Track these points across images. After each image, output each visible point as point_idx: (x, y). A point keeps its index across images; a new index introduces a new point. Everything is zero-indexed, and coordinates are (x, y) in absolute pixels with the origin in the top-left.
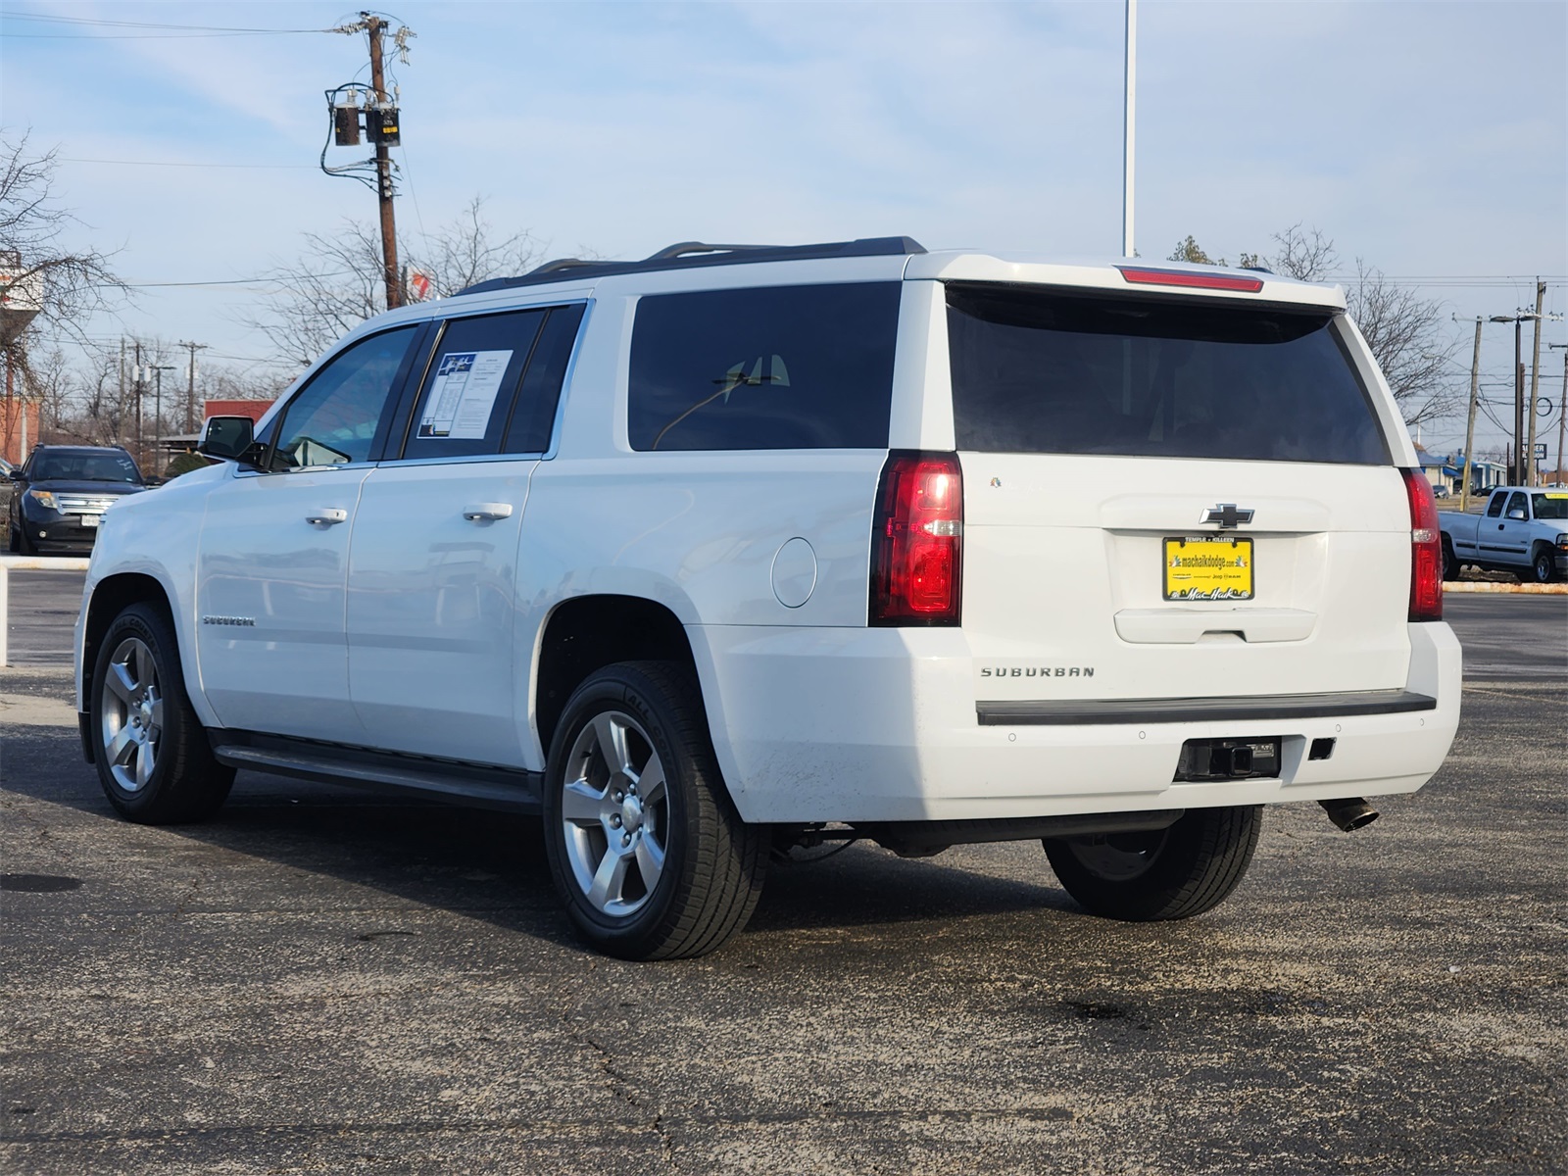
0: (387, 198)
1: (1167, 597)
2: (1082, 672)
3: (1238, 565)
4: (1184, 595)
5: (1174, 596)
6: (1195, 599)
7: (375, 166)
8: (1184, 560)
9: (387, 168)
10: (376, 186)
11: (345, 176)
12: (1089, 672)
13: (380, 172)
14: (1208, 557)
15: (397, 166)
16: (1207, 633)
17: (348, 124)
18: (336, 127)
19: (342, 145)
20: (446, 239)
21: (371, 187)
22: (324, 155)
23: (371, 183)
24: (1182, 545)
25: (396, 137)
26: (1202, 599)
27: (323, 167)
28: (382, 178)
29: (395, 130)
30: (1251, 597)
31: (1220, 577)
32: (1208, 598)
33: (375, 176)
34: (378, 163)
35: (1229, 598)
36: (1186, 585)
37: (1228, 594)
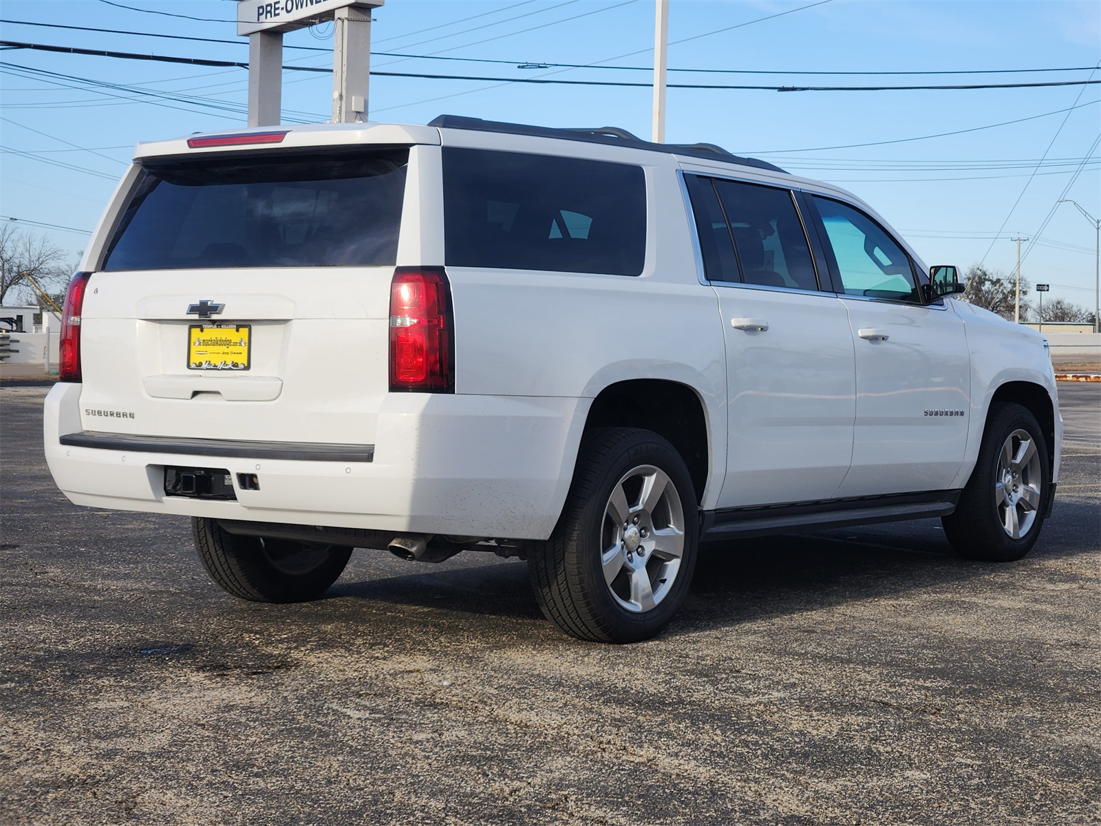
1: (189, 366)
3: (240, 345)
4: (199, 366)
5: (194, 366)
6: (207, 369)
8: (204, 341)
12: (132, 416)
14: (219, 339)
16: (196, 393)
24: (202, 331)
26: (211, 369)
30: (247, 368)
31: (227, 353)
32: (215, 368)
35: (230, 369)
36: (203, 359)
37: (230, 366)
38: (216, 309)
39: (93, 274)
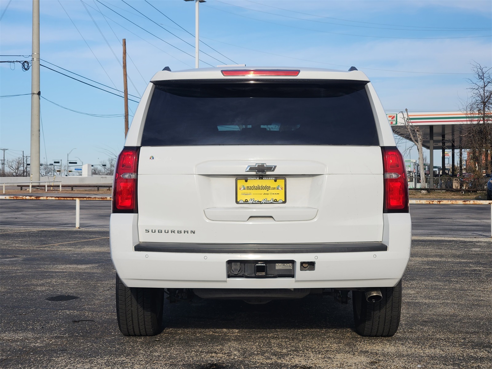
1: (237, 202)
2: (189, 232)
4: (246, 202)
5: (241, 202)
6: (253, 203)
8: (247, 187)
14: (261, 186)
16: (251, 217)
24: (246, 181)
26: (256, 203)
30: (285, 202)
31: (268, 194)
32: (260, 203)
35: (272, 203)
36: (248, 198)
37: (271, 201)
38: (271, 169)
39: (141, 148)
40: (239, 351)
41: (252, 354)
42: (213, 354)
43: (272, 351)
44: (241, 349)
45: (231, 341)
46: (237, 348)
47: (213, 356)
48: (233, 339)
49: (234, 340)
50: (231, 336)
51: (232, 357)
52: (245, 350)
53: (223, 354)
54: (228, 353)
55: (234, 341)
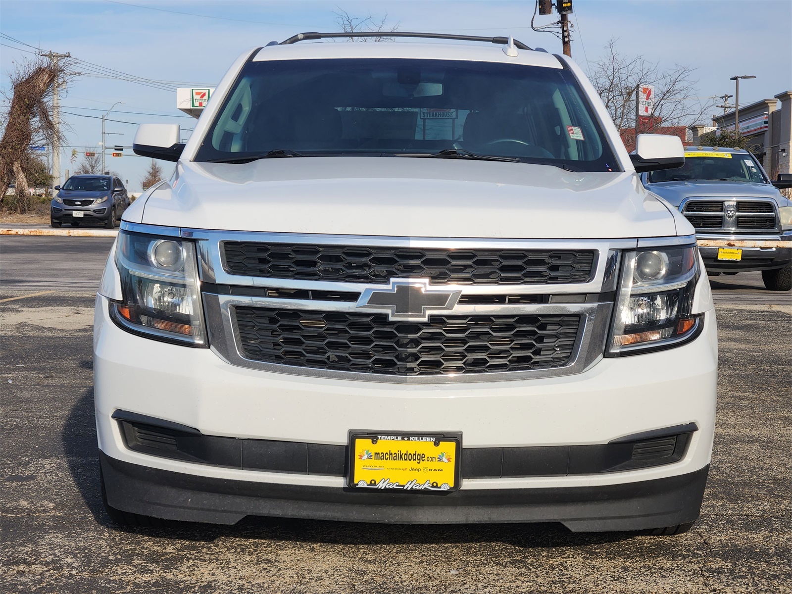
0: (567, 42)
7: (560, 25)
9: (567, 25)
10: (561, 36)
11: (544, 31)
13: (563, 28)
15: (572, 25)
17: (545, 3)
18: (539, 5)
19: (542, 14)
20: (601, 63)
21: (558, 37)
22: (533, 20)
23: (558, 35)
25: (570, 8)
27: (532, 27)
28: (564, 31)
29: (569, 4)
33: (560, 31)
34: (562, 23)
40: (75, 556)
41: (105, 562)
42: (22, 567)
43: (145, 552)
44: (77, 549)
45: (48, 532)
46: (67, 547)
47: (23, 572)
48: (49, 525)
49: (54, 528)
50: (43, 518)
51: (66, 572)
52: (86, 551)
53: (42, 564)
54: (53, 562)
55: (55, 530)
